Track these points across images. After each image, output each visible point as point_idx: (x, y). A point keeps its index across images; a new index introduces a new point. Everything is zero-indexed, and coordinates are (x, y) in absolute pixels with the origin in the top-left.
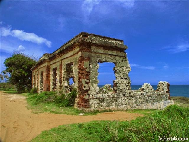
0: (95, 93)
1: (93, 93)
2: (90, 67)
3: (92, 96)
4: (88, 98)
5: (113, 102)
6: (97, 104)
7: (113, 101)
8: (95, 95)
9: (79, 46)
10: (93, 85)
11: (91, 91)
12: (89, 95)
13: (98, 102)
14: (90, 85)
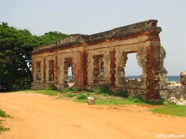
0: (164, 84)
1: (162, 84)
2: (159, 57)
3: (162, 86)
4: (158, 89)
5: (182, 94)
6: (167, 96)
7: (182, 92)
8: (164, 86)
9: (147, 35)
10: (162, 76)
11: (160, 82)
12: (159, 86)
13: (167, 94)
14: (159, 75)
